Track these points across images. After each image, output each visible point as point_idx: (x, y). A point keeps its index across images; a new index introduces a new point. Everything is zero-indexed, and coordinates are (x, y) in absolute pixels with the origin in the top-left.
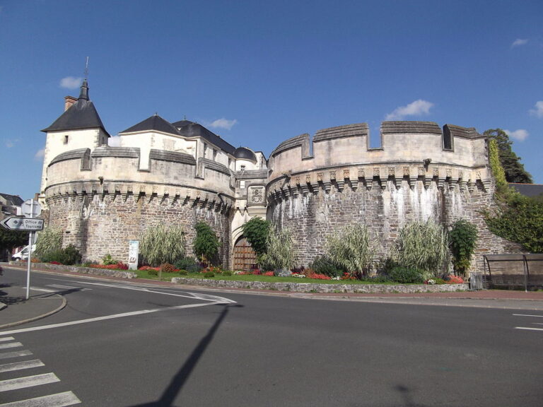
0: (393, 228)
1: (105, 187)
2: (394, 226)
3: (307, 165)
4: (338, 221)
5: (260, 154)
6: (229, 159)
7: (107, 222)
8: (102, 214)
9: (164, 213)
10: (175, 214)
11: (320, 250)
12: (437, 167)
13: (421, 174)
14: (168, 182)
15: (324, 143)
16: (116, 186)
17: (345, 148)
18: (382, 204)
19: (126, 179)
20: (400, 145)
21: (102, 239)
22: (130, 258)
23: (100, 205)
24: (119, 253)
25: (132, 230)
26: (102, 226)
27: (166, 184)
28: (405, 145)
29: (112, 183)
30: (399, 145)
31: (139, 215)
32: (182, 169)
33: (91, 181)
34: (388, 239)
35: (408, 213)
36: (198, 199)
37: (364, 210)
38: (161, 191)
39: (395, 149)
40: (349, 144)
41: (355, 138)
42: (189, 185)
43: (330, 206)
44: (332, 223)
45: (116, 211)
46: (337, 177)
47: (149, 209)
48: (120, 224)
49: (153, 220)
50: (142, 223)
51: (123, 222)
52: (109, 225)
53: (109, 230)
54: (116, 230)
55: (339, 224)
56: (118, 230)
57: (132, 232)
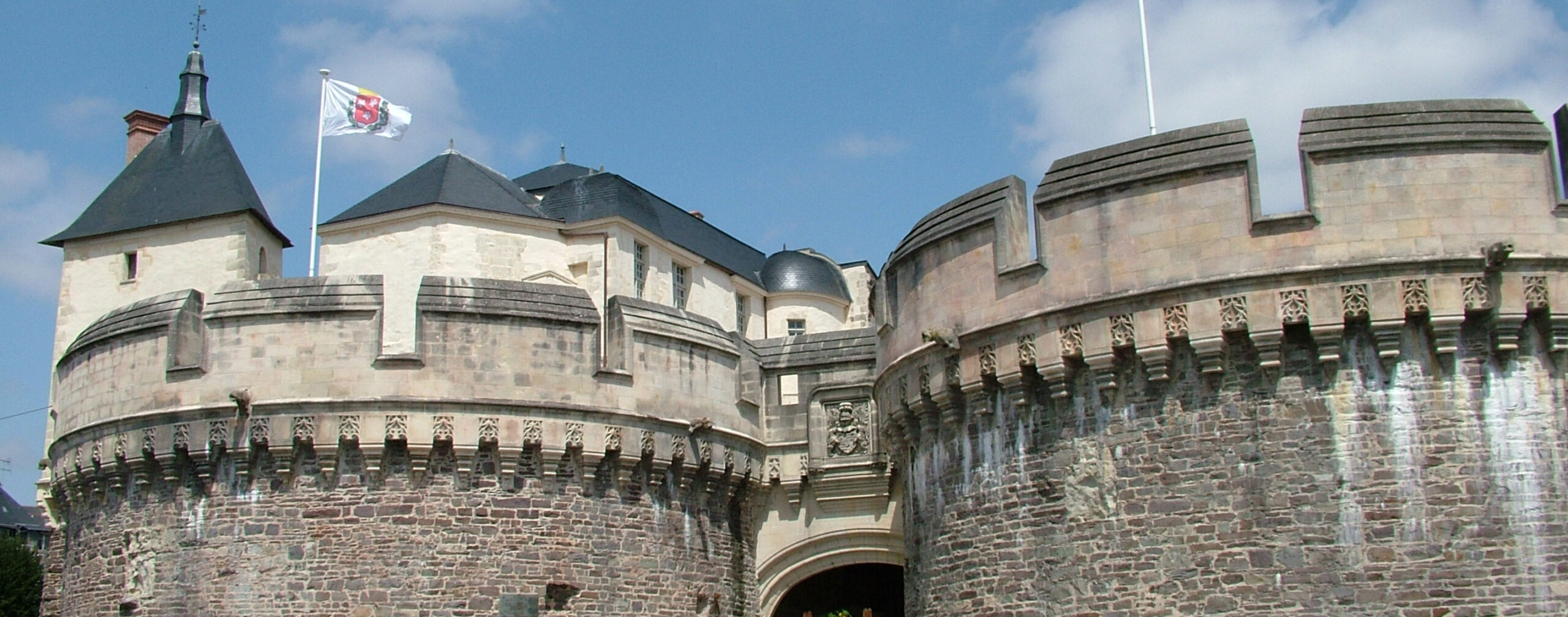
0: (1378, 525)
1: (255, 429)
2: (1381, 517)
4: (1155, 507)
5: (862, 269)
6: (741, 299)
7: (268, 562)
8: (249, 530)
9: (481, 514)
10: (524, 514)
12: (1540, 273)
13: (1477, 305)
14: (491, 398)
15: (1082, 209)
16: (296, 426)
18: (1326, 430)
23: (239, 498)
25: (359, 587)
26: (248, 575)
27: (485, 406)
29: (281, 417)
31: (387, 528)
32: (545, 346)
33: (206, 412)
34: (1359, 568)
35: (1433, 461)
36: (612, 454)
37: (1257, 460)
38: (466, 432)
39: (1361, 210)
40: (1178, 207)
42: (572, 401)
43: (1120, 452)
44: (1131, 517)
45: (300, 516)
46: (1140, 336)
47: (423, 503)
48: (315, 565)
49: (441, 545)
50: (397, 557)
51: (325, 557)
52: (273, 573)
53: (277, 592)
54: (301, 587)
55: (1158, 523)
56: (309, 588)
57: (360, 593)
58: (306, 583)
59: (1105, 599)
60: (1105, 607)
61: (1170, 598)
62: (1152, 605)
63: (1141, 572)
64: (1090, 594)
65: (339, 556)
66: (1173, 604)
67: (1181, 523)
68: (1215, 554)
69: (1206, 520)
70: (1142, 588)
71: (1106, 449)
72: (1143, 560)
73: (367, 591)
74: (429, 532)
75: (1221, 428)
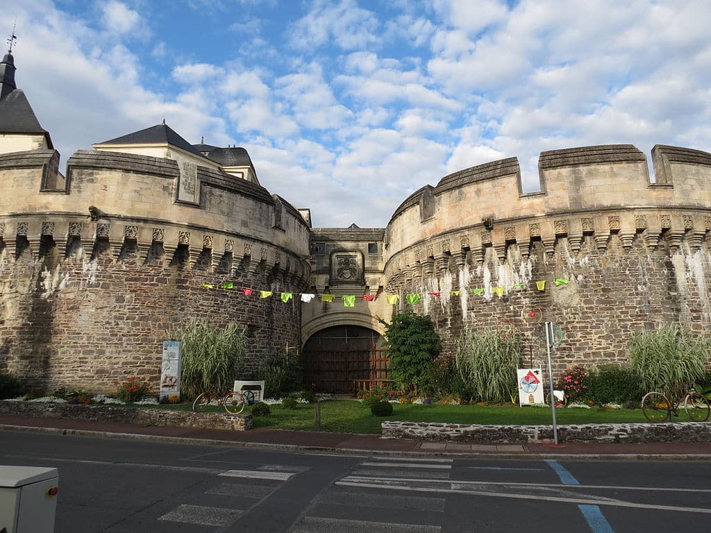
0: (695, 315)
1: (100, 229)
2: (695, 311)
3: (531, 207)
4: (599, 302)
7: (101, 303)
8: (89, 285)
9: (221, 287)
10: (240, 289)
11: (567, 353)
14: (230, 230)
15: (565, 171)
16: (127, 229)
17: (608, 181)
18: (673, 274)
19: (150, 216)
20: (694, 182)
21: (89, 338)
22: (163, 377)
23: (85, 267)
24: (128, 368)
25: (157, 320)
26: (88, 310)
27: (228, 234)
28: (701, 183)
29: (119, 223)
30: (692, 182)
31: (173, 291)
32: (254, 210)
33: (67, 215)
36: (277, 266)
37: (645, 284)
38: (218, 246)
39: (688, 187)
40: (614, 175)
41: (624, 165)
42: (264, 238)
43: (580, 278)
44: (587, 306)
45: (124, 280)
46: (597, 228)
47: (193, 279)
48: (131, 307)
49: (202, 302)
50: (178, 306)
51: (138, 303)
52: (105, 310)
53: (107, 320)
54: (122, 318)
55: (601, 309)
56: (127, 319)
57: (157, 323)
58: (125, 317)
59: (574, 341)
60: (575, 344)
61: (609, 341)
62: (600, 345)
63: (593, 330)
64: (566, 338)
65: (146, 303)
66: (611, 344)
67: (613, 309)
68: (629, 323)
69: (624, 308)
70: (594, 337)
71: (573, 276)
72: (594, 324)
73: (161, 323)
74: (196, 294)
75: (629, 270)
